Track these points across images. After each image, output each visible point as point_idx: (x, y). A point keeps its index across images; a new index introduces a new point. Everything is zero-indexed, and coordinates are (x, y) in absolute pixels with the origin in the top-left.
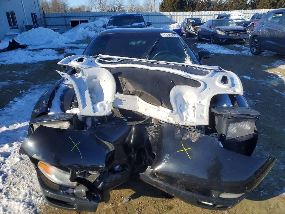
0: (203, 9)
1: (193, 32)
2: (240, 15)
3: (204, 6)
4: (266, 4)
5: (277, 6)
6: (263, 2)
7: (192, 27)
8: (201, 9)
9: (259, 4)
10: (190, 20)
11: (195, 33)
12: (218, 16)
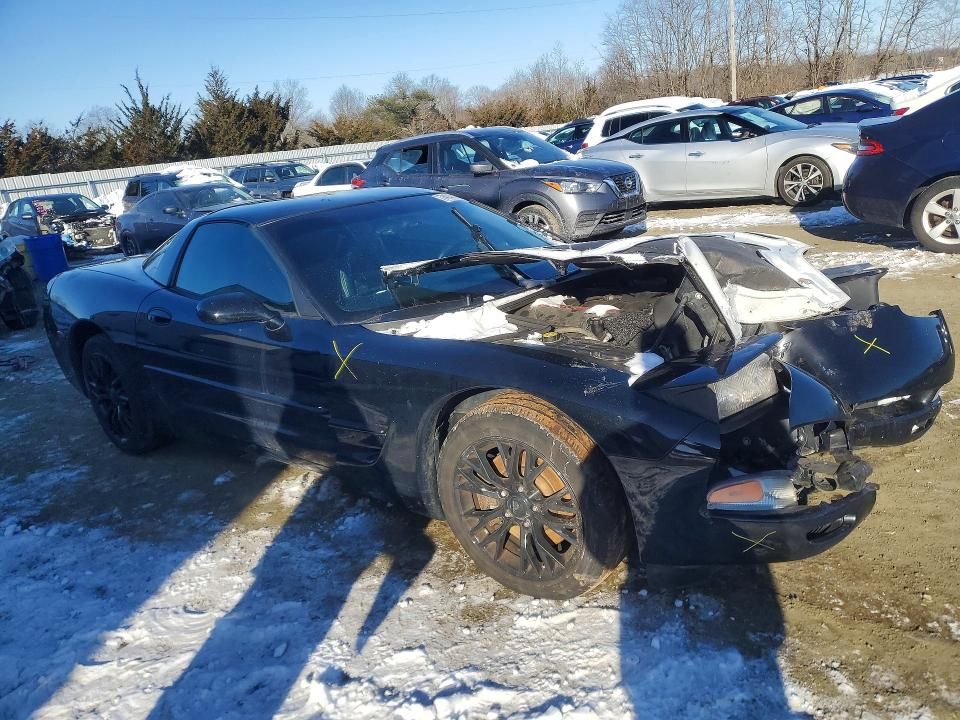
0: (35, 168)
1: (79, 241)
2: (209, 175)
3: (38, 157)
4: (235, 140)
5: (265, 143)
6: (224, 136)
7: (66, 226)
8: (28, 168)
9: (214, 144)
10: (41, 204)
11: (88, 244)
12: (127, 183)
